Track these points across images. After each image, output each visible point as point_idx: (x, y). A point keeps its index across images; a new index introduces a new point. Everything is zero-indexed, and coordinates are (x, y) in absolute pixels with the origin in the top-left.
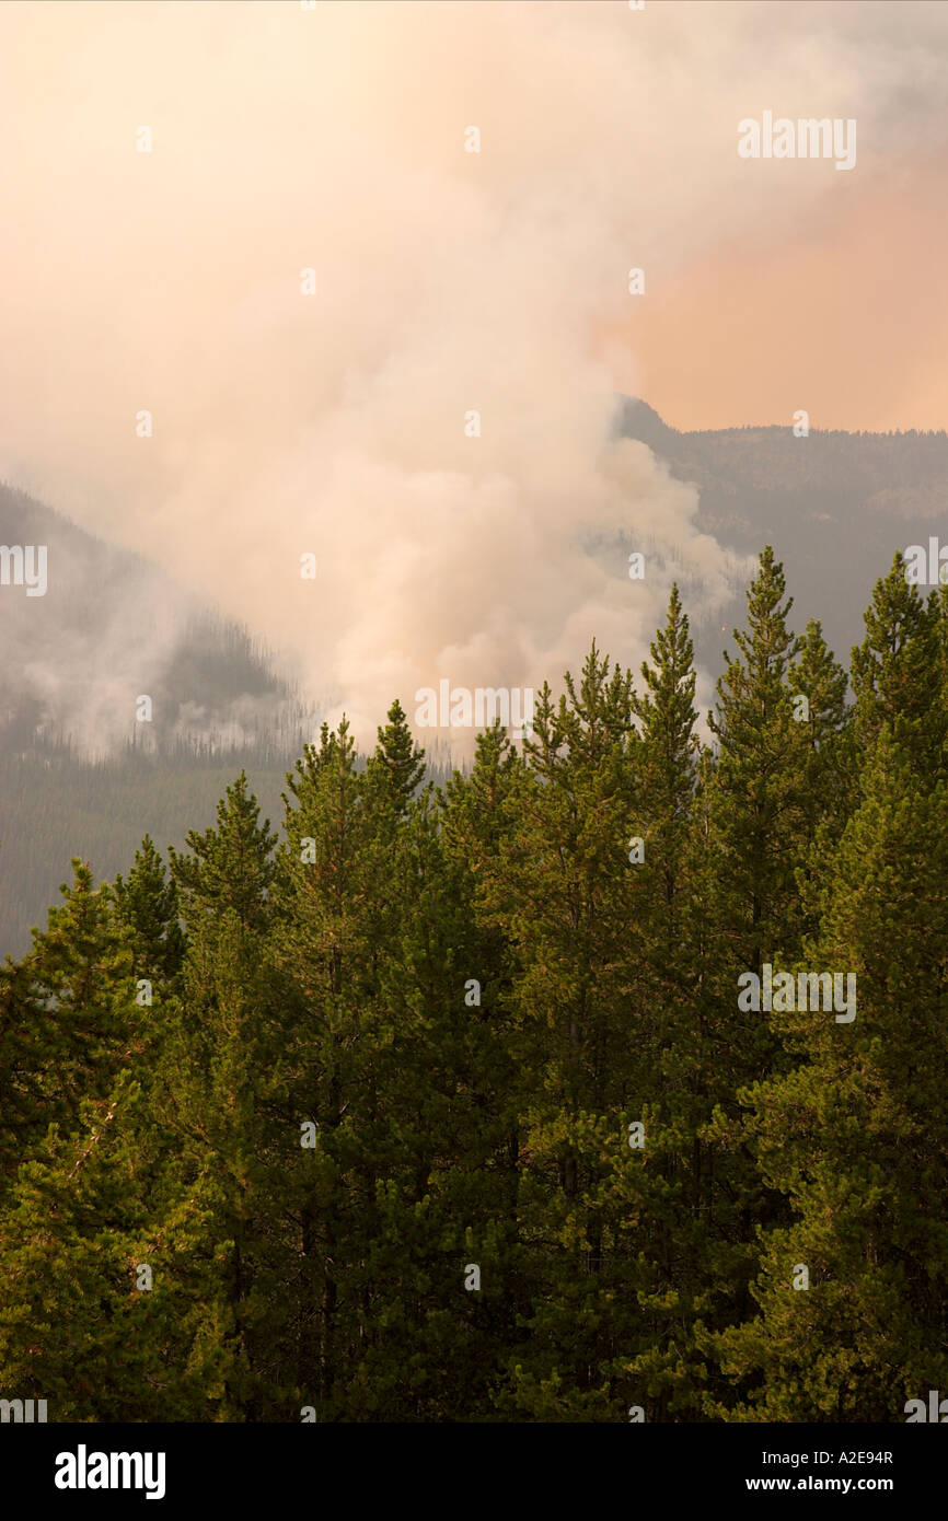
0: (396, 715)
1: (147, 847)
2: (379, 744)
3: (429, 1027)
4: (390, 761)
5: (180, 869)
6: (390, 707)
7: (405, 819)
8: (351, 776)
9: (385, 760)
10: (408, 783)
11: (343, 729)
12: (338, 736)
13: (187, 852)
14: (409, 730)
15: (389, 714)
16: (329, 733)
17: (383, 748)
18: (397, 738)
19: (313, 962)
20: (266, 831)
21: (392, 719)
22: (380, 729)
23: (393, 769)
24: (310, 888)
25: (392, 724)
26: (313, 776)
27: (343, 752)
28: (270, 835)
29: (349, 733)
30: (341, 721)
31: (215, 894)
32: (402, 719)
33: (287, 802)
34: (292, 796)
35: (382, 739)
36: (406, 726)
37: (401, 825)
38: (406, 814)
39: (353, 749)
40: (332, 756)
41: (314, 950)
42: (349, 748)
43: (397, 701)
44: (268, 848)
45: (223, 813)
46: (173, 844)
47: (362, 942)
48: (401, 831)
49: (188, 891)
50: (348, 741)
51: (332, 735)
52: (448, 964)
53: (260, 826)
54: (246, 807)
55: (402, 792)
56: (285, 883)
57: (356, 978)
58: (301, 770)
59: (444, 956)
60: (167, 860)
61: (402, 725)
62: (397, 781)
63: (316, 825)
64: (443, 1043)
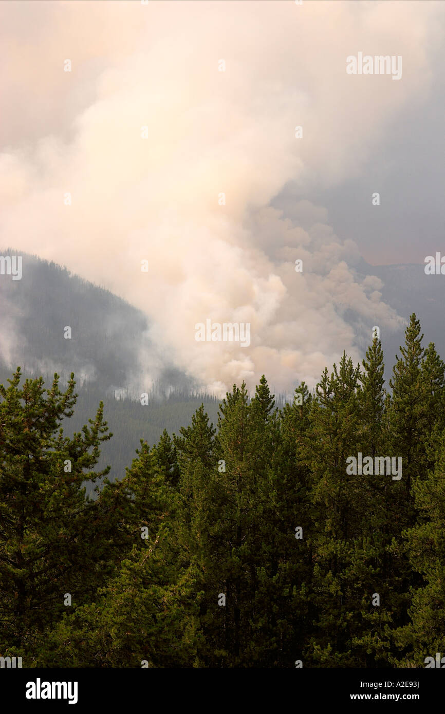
0: (263, 381)
1: (165, 434)
2: (256, 392)
3: (278, 506)
4: (261, 399)
5: (177, 442)
6: (261, 378)
7: (266, 423)
8: (245, 405)
9: (259, 399)
10: (268, 408)
11: (243, 386)
12: (240, 389)
13: (181, 436)
14: (268, 387)
15: (260, 380)
16: (236, 388)
17: (258, 394)
18: (263, 390)
19: (231, 480)
20: (211, 427)
21: (261, 383)
22: (257, 386)
23: (262, 403)
24: (230, 450)
25: (261, 385)
26: (230, 405)
27: (243, 396)
28: (213, 429)
29: (245, 388)
30: (242, 383)
31: (191, 453)
32: (266, 383)
33: (220, 416)
34: (221, 413)
35: (258, 391)
36: (267, 385)
37: (265, 425)
38: (267, 421)
39: (247, 395)
40: (238, 397)
41: (231, 475)
42: (246, 394)
43: (264, 375)
44: (212, 434)
45: (194, 420)
46: (175, 433)
47: (251, 472)
48: (265, 427)
49: (180, 451)
50: (245, 391)
51: (238, 389)
52: (285, 481)
53: (209, 425)
54: (204, 418)
55: (265, 412)
56: (219, 448)
57: (248, 487)
58: (225, 403)
59: (283, 478)
60: (172, 439)
61: (266, 385)
62: (264, 406)
63: (233, 425)
64: (283, 512)
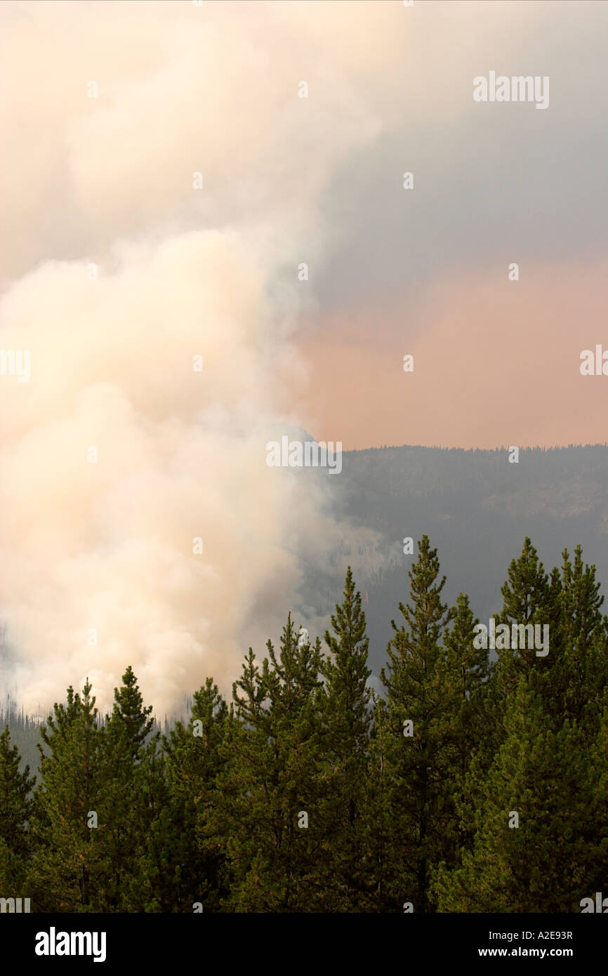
0: (129, 678)
2: (115, 702)
4: (124, 716)
6: (124, 673)
7: (137, 762)
8: (93, 728)
9: (121, 715)
10: (139, 733)
11: (87, 690)
12: (82, 696)
14: (139, 691)
15: (124, 678)
16: (74, 694)
17: (119, 705)
18: (129, 697)
19: (67, 879)
20: (26, 775)
21: (126, 682)
22: (116, 690)
23: (127, 723)
24: (63, 819)
25: (126, 686)
26: (62, 729)
27: (87, 708)
28: (29, 779)
29: (91, 694)
30: (85, 685)
32: (134, 682)
33: (42, 751)
34: (45, 746)
35: (118, 698)
36: (137, 687)
37: (135, 768)
38: (138, 758)
39: (95, 706)
40: (77, 712)
41: (67, 870)
42: (92, 705)
43: (130, 667)
44: (28, 788)
47: (107, 862)
48: (134, 771)
50: (91, 700)
51: (77, 696)
52: (177, 879)
53: (21, 770)
54: (10, 756)
55: (134, 741)
56: (42, 816)
57: (102, 892)
58: (52, 725)
59: (172, 872)
61: (134, 687)
62: (131, 732)
63: (67, 768)
